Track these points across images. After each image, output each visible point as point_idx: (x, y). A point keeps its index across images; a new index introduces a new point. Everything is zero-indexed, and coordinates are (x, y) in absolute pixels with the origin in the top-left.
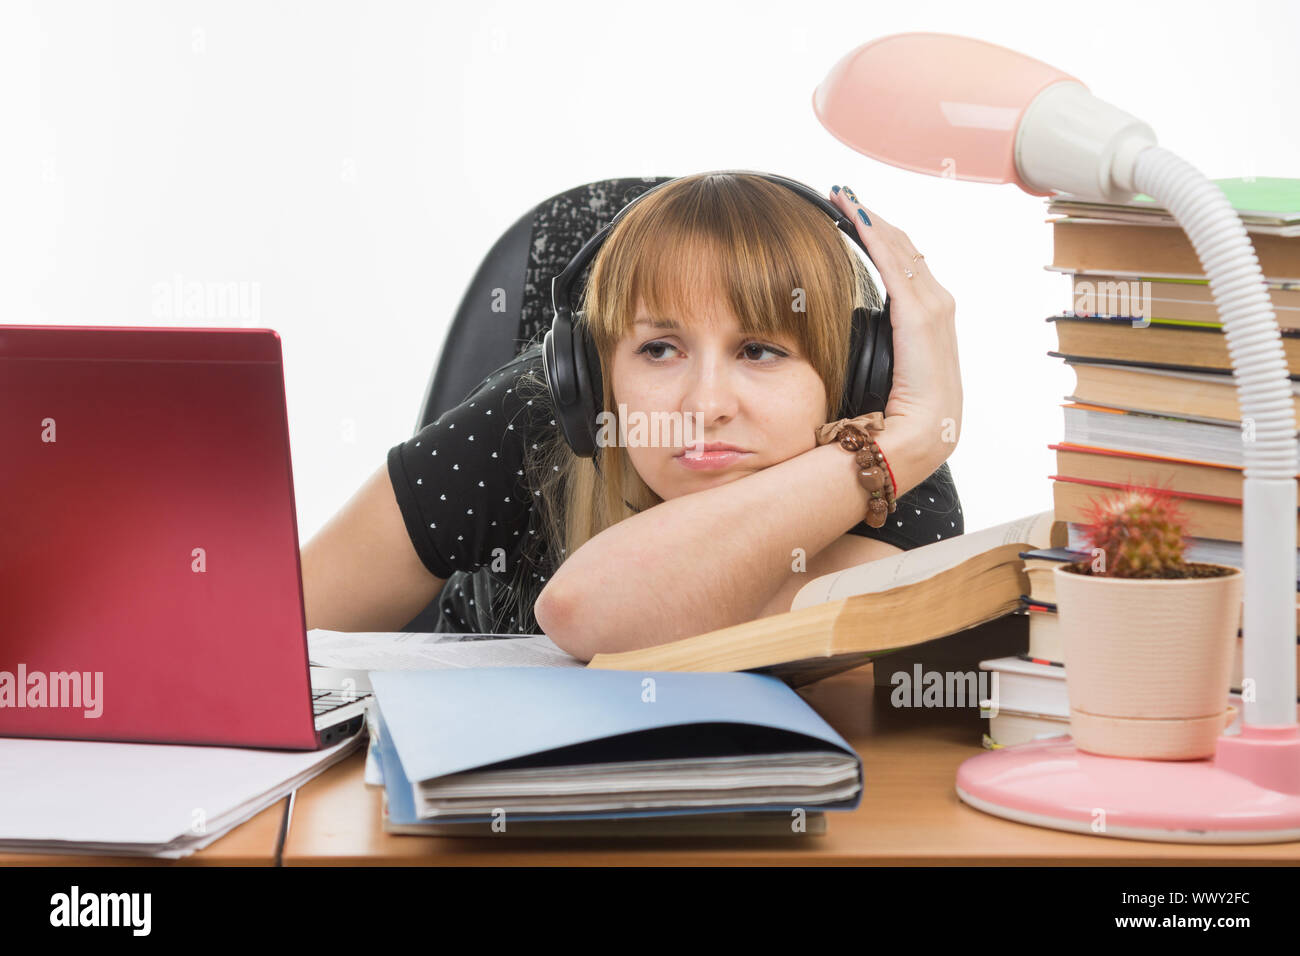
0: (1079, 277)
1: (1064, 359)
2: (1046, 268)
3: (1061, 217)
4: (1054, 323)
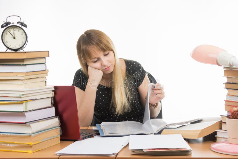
1: (226, 89)
2: (223, 76)
4: (224, 84)
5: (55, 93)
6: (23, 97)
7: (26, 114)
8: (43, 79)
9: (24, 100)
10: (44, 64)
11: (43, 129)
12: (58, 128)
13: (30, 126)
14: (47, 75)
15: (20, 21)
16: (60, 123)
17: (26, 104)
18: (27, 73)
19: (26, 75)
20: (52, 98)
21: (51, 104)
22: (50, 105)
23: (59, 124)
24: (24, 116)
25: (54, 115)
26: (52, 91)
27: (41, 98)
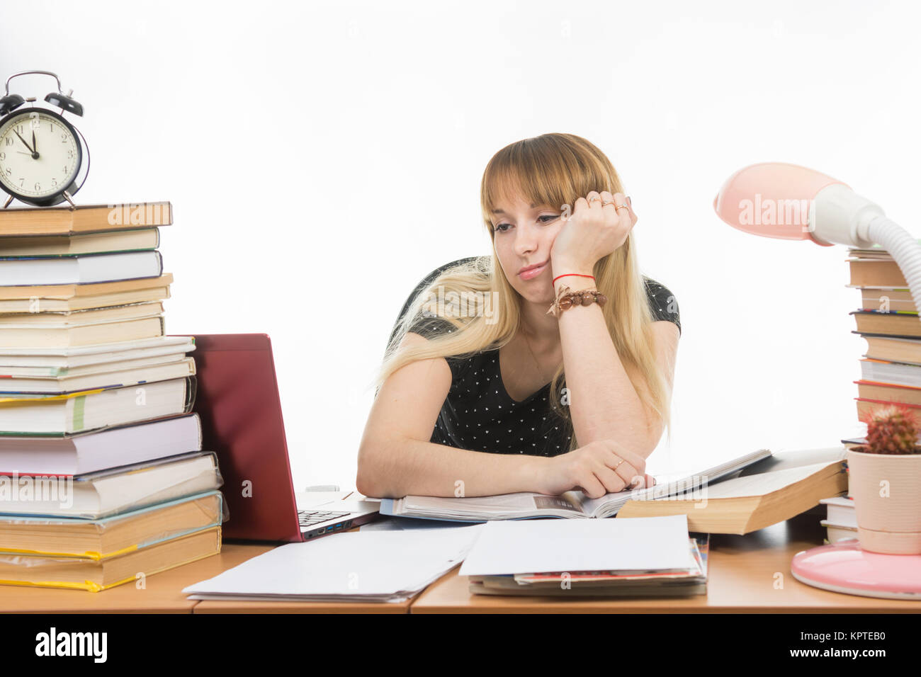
0: (863, 290)
1: (860, 335)
2: (847, 286)
3: (855, 258)
4: (853, 315)
5: (200, 364)
6: (66, 379)
7: (79, 443)
8: (152, 311)
9: (67, 390)
10: (154, 254)
11: (147, 501)
12: (210, 496)
13: (93, 489)
14: (168, 295)
15: (58, 93)
16: (219, 474)
17: (75, 404)
18: (82, 287)
19: (76, 297)
20: (189, 380)
21: (187, 403)
22: (180, 409)
23: (218, 481)
24: (72, 449)
25: (197, 446)
26: (188, 354)
27: (142, 384)
